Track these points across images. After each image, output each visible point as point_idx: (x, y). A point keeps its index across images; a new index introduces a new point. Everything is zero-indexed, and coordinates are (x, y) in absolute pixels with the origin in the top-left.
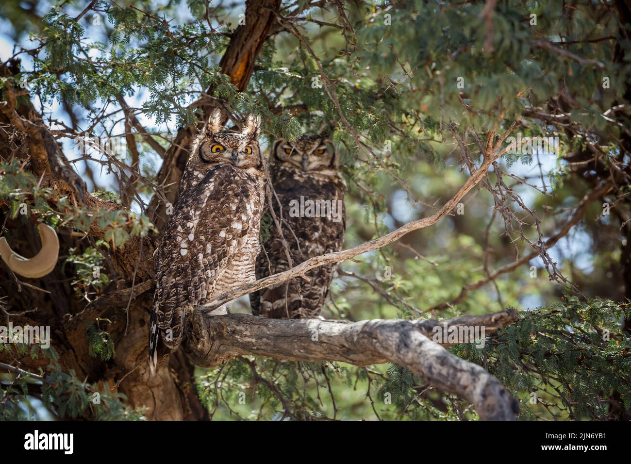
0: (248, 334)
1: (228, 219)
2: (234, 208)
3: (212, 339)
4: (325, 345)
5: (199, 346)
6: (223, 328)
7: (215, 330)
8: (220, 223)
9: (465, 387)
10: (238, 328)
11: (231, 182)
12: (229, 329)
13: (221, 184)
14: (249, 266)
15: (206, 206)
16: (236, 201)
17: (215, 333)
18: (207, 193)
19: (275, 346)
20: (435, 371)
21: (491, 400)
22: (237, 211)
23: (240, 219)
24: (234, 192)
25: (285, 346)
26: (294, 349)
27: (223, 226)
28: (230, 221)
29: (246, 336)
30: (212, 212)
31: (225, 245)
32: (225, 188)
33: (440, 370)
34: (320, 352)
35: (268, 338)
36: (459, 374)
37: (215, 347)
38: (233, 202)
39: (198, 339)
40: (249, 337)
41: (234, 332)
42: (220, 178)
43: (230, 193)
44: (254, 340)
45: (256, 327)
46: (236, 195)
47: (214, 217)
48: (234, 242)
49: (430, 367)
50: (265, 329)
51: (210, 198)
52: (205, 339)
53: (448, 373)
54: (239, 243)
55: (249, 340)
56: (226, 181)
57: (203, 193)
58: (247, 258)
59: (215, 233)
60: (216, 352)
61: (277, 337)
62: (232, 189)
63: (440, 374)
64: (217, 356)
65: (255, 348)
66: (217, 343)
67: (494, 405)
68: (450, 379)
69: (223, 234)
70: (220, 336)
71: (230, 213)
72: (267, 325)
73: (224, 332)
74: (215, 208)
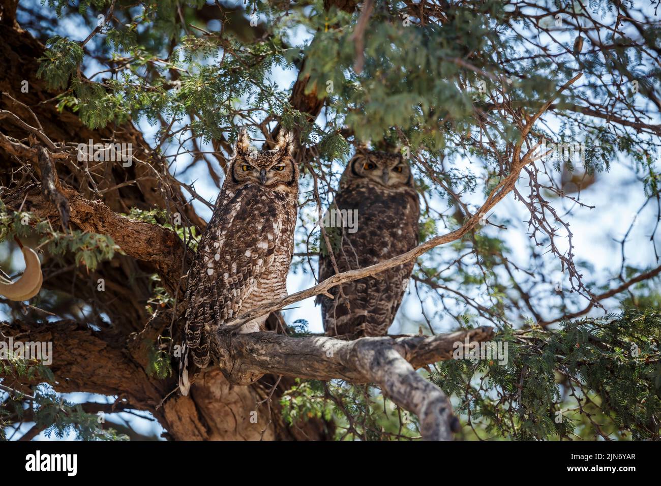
0: (263, 352)
1: (253, 238)
2: (260, 228)
3: (233, 358)
4: (325, 363)
5: (221, 365)
6: (243, 346)
7: (236, 348)
8: (245, 243)
9: (416, 405)
10: (255, 347)
11: (257, 202)
12: (248, 347)
13: (248, 203)
14: (278, 284)
15: (233, 226)
16: (262, 220)
17: (235, 352)
18: (234, 213)
19: (286, 365)
20: (395, 389)
21: (430, 419)
22: (263, 230)
23: (266, 238)
24: (260, 212)
25: (294, 364)
26: (302, 367)
27: (248, 245)
28: (255, 241)
29: (261, 354)
30: (237, 231)
31: (251, 264)
32: (251, 208)
33: (400, 388)
34: (323, 370)
35: (280, 357)
36: (414, 392)
37: (237, 366)
38: (259, 221)
39: (218, 358)
40: (264, 355)
41: (252, 351)
42: (247, 197)
43: (256, 212)
44: (268, 359)
45: (271, 345)
46: (262, 215)
47: (240, 237)
48: (260, 262)
49: (392, 385)
50: (278, 347)
51: (237, 217)
52: (226, 357)
53: (405, 392)
54: (265, 262)
55: (264, 358)
56: (253, 201)
57: (230, 213)
58: (275, 276)
59: (241, 252)
60: (239, 371)
61: (287, 355)
62: (258, 209)
63: (399, 392)
64: (240, 374)
65: (270, 366)
66: (238, 362)
67: (431, 423)
68: (406, 397)
69: (248, 253)
70: (240, 355)
71: (255, 232)
72: (279, 344)
73: (244, 350)
74: (241, 228)
